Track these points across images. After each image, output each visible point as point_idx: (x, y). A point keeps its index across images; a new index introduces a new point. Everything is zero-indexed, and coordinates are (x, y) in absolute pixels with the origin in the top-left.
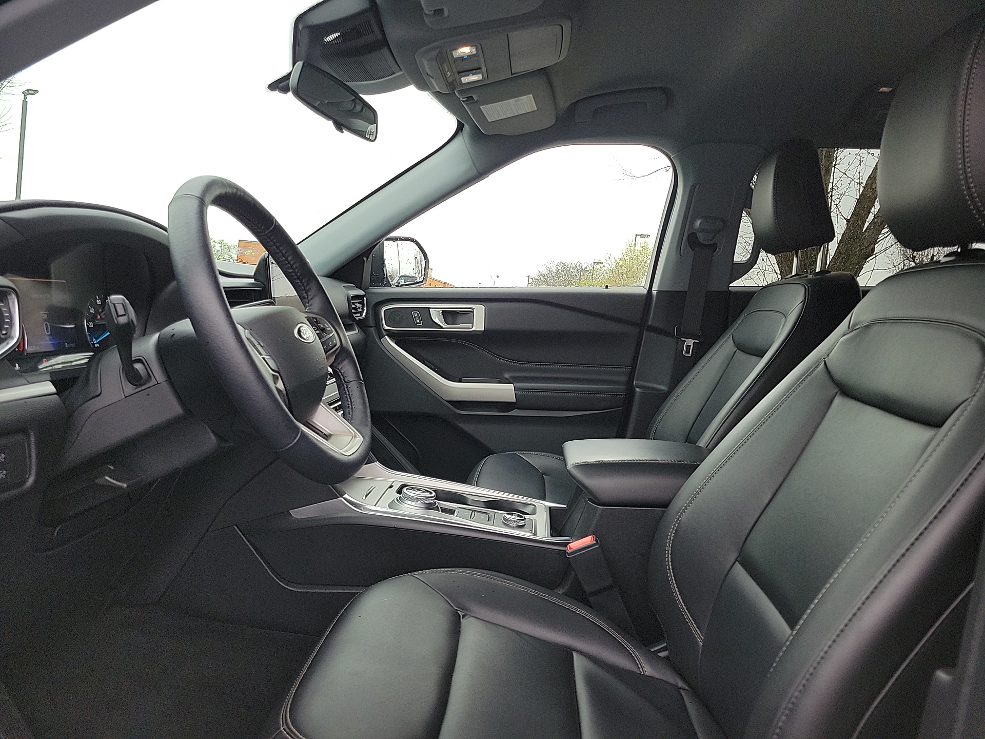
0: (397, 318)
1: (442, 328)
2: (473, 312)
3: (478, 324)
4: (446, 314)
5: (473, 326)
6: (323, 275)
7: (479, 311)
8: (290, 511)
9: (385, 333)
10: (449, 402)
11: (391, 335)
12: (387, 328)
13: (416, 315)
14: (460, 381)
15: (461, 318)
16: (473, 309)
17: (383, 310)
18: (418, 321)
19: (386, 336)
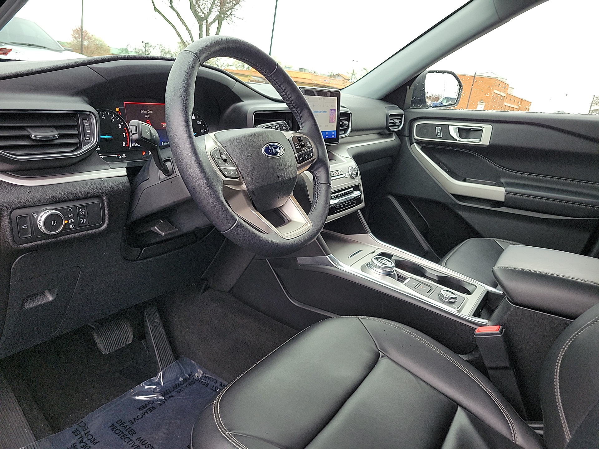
0: (425, 131)
1: (456, 140)
2: (483, 130)
3: (485, 139)
4: (461, 131)
5: (480, 141)
6: (375, 98)
7: (487, 129)
8: (297, 258)
9: (414, 141)
10: (453, 195)
11: (419, 143)
12: (416, 137)
13: (439, 130)
14: (465, 180)
15: (472, 134)
16: (483, 128)
17: (416, 124)
18: (439, 134)
19: (415, 144)
